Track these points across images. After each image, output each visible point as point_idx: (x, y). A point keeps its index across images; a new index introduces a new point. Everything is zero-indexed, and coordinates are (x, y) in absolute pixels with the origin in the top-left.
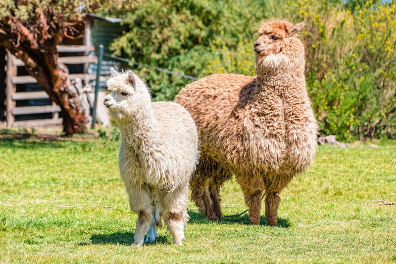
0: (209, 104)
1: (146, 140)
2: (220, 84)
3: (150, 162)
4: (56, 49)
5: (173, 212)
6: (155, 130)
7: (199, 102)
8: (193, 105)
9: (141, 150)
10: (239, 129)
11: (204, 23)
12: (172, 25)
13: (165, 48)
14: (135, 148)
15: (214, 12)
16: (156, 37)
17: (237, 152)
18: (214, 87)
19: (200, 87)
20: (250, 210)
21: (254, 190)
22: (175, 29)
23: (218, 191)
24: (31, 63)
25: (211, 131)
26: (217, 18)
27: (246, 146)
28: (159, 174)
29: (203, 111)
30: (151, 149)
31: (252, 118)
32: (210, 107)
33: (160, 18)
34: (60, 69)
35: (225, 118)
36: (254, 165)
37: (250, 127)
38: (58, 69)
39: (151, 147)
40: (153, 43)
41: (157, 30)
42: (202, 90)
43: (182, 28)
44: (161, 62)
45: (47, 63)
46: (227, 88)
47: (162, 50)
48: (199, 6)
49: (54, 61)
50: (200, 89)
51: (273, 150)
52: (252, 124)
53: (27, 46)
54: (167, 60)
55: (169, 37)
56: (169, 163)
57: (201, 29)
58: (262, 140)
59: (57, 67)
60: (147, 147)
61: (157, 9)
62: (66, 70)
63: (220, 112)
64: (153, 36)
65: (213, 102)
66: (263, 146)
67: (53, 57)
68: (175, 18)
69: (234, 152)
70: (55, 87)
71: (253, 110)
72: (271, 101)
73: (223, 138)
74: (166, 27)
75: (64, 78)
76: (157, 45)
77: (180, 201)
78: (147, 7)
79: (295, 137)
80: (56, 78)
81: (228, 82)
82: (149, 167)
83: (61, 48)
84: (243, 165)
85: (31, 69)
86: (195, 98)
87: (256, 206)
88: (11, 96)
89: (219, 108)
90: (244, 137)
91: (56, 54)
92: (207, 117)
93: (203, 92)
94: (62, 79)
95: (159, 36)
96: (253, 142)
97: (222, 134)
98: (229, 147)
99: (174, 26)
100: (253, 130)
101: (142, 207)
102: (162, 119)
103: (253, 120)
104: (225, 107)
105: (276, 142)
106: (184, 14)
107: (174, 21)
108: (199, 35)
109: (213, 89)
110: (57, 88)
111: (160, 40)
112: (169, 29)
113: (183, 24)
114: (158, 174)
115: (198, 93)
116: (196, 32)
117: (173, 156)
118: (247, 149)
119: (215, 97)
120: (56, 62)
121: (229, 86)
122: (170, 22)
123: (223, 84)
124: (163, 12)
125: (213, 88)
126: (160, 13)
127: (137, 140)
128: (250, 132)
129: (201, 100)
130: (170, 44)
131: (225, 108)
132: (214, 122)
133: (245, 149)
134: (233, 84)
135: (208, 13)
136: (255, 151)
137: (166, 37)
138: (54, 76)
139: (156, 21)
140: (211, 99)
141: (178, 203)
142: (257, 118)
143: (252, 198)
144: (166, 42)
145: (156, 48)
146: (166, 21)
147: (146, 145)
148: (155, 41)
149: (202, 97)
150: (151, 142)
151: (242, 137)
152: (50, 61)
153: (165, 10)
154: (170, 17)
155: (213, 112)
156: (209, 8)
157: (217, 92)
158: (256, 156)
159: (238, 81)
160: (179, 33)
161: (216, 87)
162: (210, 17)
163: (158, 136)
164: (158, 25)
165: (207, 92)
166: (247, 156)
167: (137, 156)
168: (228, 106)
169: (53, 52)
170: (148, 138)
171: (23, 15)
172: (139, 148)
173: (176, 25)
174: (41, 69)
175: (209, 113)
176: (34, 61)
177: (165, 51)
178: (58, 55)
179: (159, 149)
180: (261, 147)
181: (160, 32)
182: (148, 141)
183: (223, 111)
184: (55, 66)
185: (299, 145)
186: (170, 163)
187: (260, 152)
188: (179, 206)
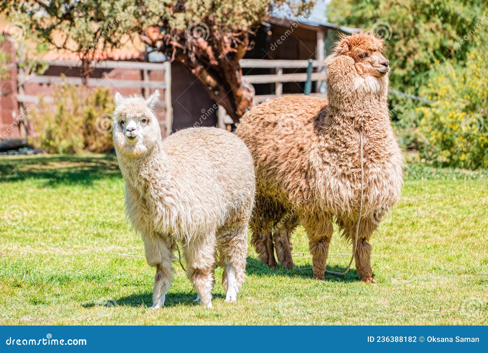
0: (268, 133)
1: (154, 181)
2: (282, 108)
3: (158, 209)
4: (238, 64)
5: (195, 268)
6: (165, 169)
7: (258, 131)
8: (251, 135)
9: (148, 194)
10: (302, 163)
11: (458, 33)
12: (419, 36)
13: (411, 62)
14: (141, 191)
15: (469, 19)
16: (400, 50)
17: (300, 191)
18: (275, 112)
19: (261, 112)
20: (314, 260)
21: (320, 235)
22: (422, 40)
23: (289, 237)
24: (210, 82)
25: (270, 165)
26: (471, 27)
27: (311, 184)
28: (168, 223)
29: (261, 142)
30: (160, 194)
31: (320, 153)
32: (269, 136)
33: (405, 27)
34: (244, 88)
35: (287, 148)
36: (320, 208)
37: (317, 163)
38: (241, 88)
39: (161, 190)
40: (397, 57)
41: (402, 42)
42: (261, 117)
43: (431, 39)
44: (407, 79)
45: (229, 81)
46: (289, 113)
47: (407, 65)
48: (452, 12)
49: (236, 79)
50: (261, 114)
51: (344, 192)
52: (320, 159)
53: (205, 62)
54: (413, 76)
55: (415, 50)
56: (180, 208)
57: (455, 40)
58: (332, 180)
59: (241, 86)
60: (156, 191)
61: (401, 17)
62: (252, 89)
63: (280, 142)
64: (397, 49)
65: (272, 130)
66: (332, 187)
67: (235, 74)
68: (422, 26)
69: (297, 191)
70: (238, 109)
71: (322, 143)
72: (345, 137)
73: (284, 173)
74: (413, 37)
75: (249, 99)
76: (402, 58)
77: (204, 253)
78: (390, 15)
79: (375, 176)
80: (240, 99)
81: (292, 105)
82: (157, 214)
83: (244, 63)
84: (308, 207)
85: (210, 88)
86: (254, 126)
87: (320, 255)
88: (224, 120)
89: (279, 137)
90: (309, 174)
91: (239, 70)
92: (265, 148)
93: (262, 119)
94: (246, 99)
95: (404, 49)
96: (320, 181)
97: (283, 168)
98: (291, 185)
99: (421, 36)
100: (321, 167)
101: (158, 259)
102: (176, 153)
103: (322, 156)
104: (286, 135)
105: (348, 183)
106: (434, 22)
107: (421, 31)
108: (452, 47)
109: (273, 115)
110: (241, 110)
111: (405, 54)
112: (416, 39)
113: (432, 34)
114: (166, 222)
115: (258, 120)
116: (448, 43)
117: (187, 200)
118: (311, 188)
119: (275, 124)
120: (239, 81)
121: (292, 111)
122: (417, 33)
123: (286, 108)
124: (408, 20)
125: (273, 113)
126: (406, 22)
127: (143, 182)
128: (317, 169)
129: (260, 128)
130: (416, 57)
131: (287, 138)
132: (273, 153)
133: (309, 188)
134: (296, 108)
135: (463, 21)
136: (322, 192)
137: (411, 49)
138: (237, 96)
139: (400, 31)
140: (270, 127)
141: (201, 256)
142: (327, 154)
143: (317, 245)
144: (412, 56)
145: (400, 63)
146: (413, 30)
147: (155, 188)
148: (399, 54)
149: (261, 124)
150: (160, 185)
151: (307, 173)
152: (231, 79)
153: (411, 18)
154: (417, 26)
155: (272, 141)
156: (463, 15)
157: (277, 117)
158: (323, 198)
159: (304, 104)
160: (427, 44)
161: (276, 112)
162: (464, 26)
163: (169, 176)
164: (402, 35)
165: (267, 119)
166: (313, 196)
167: (144, 200)
168: (290, 135)
169: (235, 68)
170: (157, 180)
171: (179, 25)
172: (145, 192)
173: (424, 36)
174: (222, 88)
175: (268, 143)
176: (214, 79)
177: (410, 66)
178: (241, 71)
179: (170, 193)
180: (330, 188)
181: (405, 45)
182: (156, 183)
183: (284, 140)
184: (238, 86)
185: (378, 184)
186: (183, 208)
187: (327, 193)
188: (202, 260)
